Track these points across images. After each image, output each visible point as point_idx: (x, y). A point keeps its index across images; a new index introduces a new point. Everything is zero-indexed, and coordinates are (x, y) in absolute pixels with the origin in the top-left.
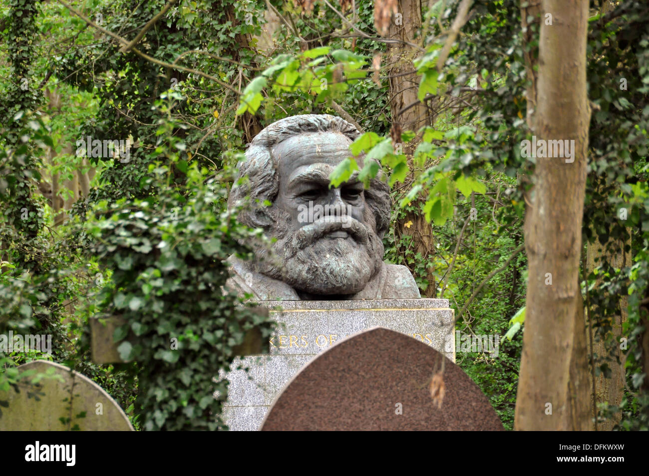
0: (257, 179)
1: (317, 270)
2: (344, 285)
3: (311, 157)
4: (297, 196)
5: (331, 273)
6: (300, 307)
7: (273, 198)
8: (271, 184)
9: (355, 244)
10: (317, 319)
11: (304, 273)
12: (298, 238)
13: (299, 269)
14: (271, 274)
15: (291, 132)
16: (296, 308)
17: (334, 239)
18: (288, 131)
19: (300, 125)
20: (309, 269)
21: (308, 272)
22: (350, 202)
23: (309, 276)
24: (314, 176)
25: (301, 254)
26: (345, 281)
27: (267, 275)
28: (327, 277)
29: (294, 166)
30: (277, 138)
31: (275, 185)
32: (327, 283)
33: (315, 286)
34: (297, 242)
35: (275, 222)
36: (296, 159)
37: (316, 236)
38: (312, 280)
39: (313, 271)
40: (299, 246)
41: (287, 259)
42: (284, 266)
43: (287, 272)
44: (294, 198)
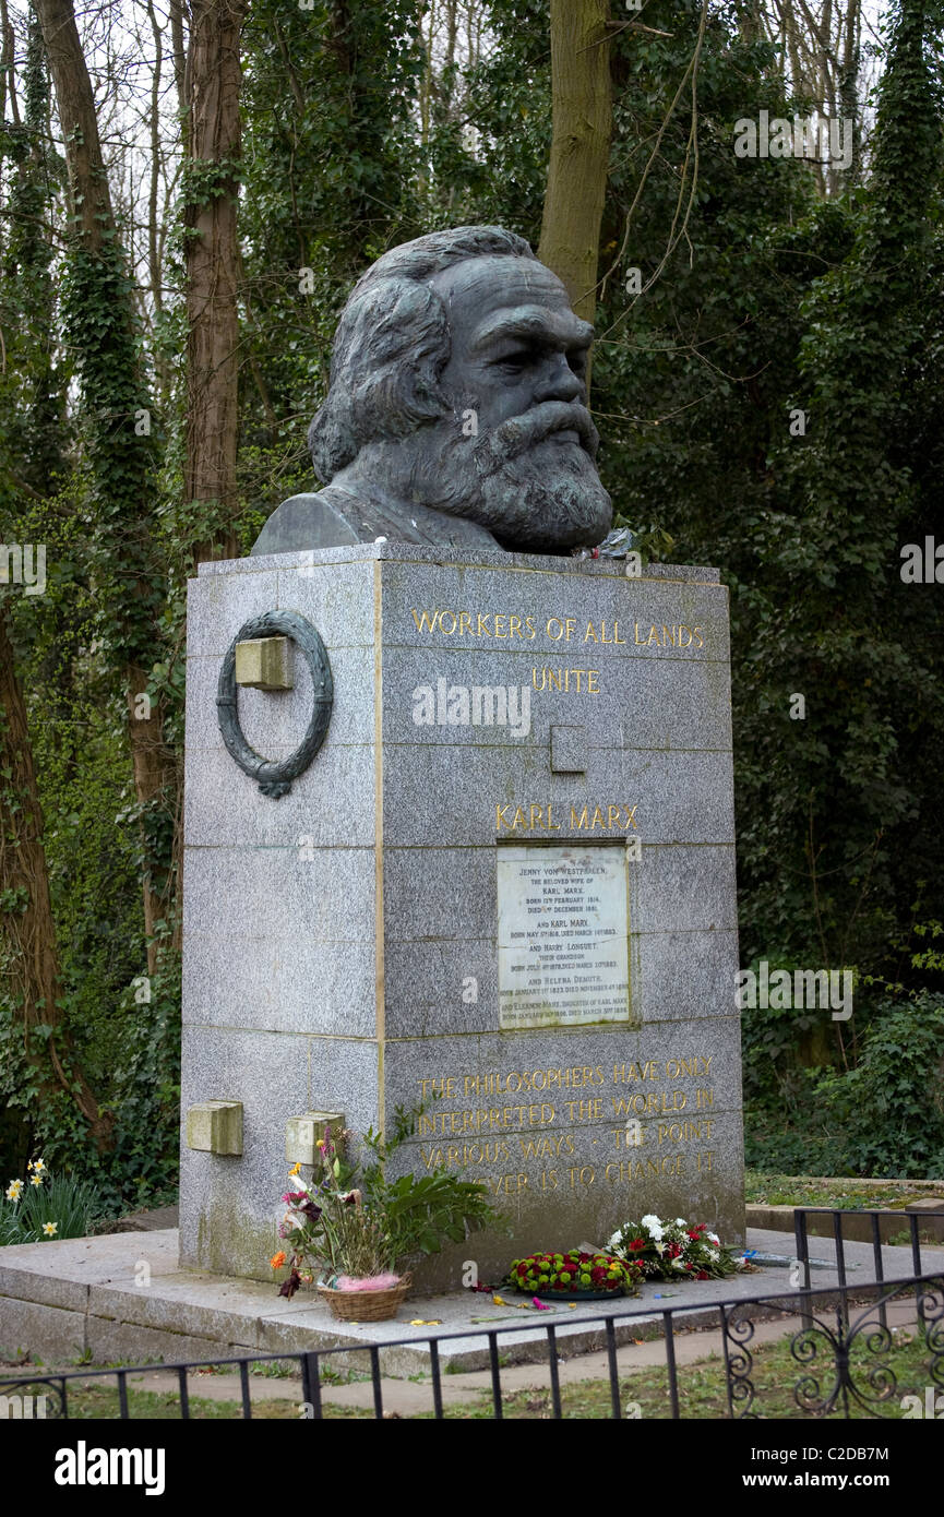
0: (413, 332)
1: (544, 497)
2: (593, 526)
3: (517, 293)
4: (491, 364)
5: (574, 502)
6: (520, 564)
7: (442, 366)
8: (440, 339)
10: (548, 588)
11: (521, 502)
12: (504, 438)
13: (504, 495)
14: (449, 504)
15: (463, 252)
16: (515, 566)
17: (562, 444)
18: (456, 249)
19: (477, 240)
20: (530, 495)
21: (527, 500)
23: (530, 508)
24: (533, 324)
25: (509, 467)
26: (595, 520)
27: (436, 509)
28: (566, 511)
29: (485, 308)
30: (437, 262)
31: (446, 343)
32: (566, 522)
33: (540, 527)
34: (501, 445)
35: (449, 409)
36: (489, 296)
37: (537, 434)
38: (534, 515)
39: (537, 498)
40: (506, 452)
41: (482, 478)
42: (476, 489)
43: (483, 501)
44: (485, 368)
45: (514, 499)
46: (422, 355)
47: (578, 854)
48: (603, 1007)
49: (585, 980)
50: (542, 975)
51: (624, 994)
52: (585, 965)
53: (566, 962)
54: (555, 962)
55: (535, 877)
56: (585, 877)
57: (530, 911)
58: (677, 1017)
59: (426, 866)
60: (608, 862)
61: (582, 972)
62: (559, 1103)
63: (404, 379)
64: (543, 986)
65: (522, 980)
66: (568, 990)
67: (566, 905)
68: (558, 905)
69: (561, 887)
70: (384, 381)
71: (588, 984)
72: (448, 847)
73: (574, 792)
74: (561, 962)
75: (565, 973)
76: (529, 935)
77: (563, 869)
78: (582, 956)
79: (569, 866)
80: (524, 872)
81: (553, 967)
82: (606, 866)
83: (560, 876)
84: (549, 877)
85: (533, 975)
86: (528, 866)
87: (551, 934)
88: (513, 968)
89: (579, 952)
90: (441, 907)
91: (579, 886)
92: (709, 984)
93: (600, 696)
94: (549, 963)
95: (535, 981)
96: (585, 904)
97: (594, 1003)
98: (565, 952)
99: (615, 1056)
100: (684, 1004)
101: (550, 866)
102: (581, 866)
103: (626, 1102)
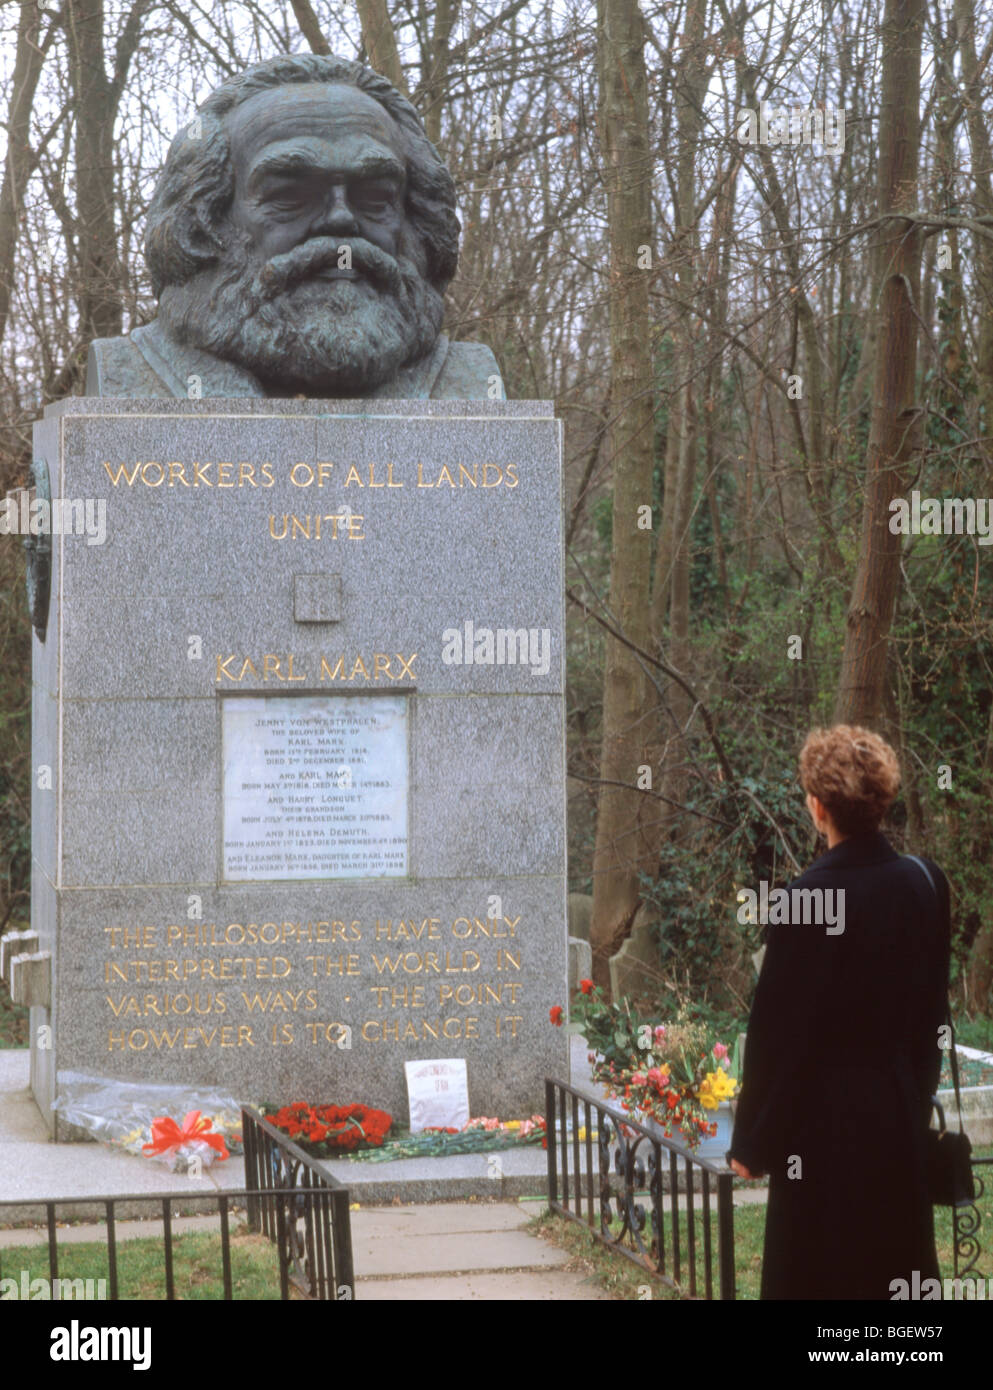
0: (192, 171)
1: (295, 340)
3: (291, 125)
4: (263, 201)
5: (321, 344)
6: (261, 410)
7: (221, 206)
8: (217, 178)
9: (372, 292)
10: (293, 433)
11: (271, 346)
12: (263, 279)
13: (260, 337)
14: (215, 348)
15: (260, 82)
17: (331, 281)
18: (255, 81)
19: (277, 69)
20: (281, 338)
21: (278, 343)
22: (369, 214)
23: (281, 351)
24: (292, 159)
25: (267, 309)
27: (208, 352)
28: (313, 352)
29: (259, 143)
30: (236, 96)
31: (227, 180)
32: (314, 365)
34: (261, 286)
35: (224, 251)
36: (263, 131)
37: (295, 274)
38: (285, 358)
39: (288, 340)
40: (264, 294)
41: (243, 320)
42: (236, 333)
43: (241, 344)
44: (259, 205)
45: (265, 342)
46: (198, 195)
47: (337, 705)
48: (369, 862)
49: (346, 833)
50: (285, 827)
51: (403, 848)
52: (347, 818)
53: (318, 814)
54: (304, 813)
55: (279, 727)
56: (347, 727)
57: (269, 762)
58: (469, 874)
59: (121, 717)
60: (382, 712)
61: (340, 826)
62: (297, 956)
63: (181, 220)
64: (285, 837)
65: (254, 833)
66: (320, 843)
67: (319, 756)
68: (308, 756)
69: (313, 739)
70: (164, 223)
71: (349, 837)
72: (150, 698)
73: (330, 642)
74: (311, 814)
75: (319, 826)
76: (267, 786)
77: (317, 721)
78: (342, 809)
79: (324, 715)
80: (261, 723)
81: (300, 819)
82: (376, 716)
83: (312, 726)
84: (296, 727)
85: (271, 827)
86: (267, 717)
87: (299, 785)
88: (244, 820)
89: (338, 804)
90: (140, 757)
91: (339, 736)
92: (517, 842)
93: (364, 543)
94: (295, 815)
95: (274, 834)
96: (348, 754)
97: (357, 856)
98: (317, 803)
99: (377, 912)
100: (479, 861)
101: (297, 717)
102: (342, 717)
103: (393, 960)
